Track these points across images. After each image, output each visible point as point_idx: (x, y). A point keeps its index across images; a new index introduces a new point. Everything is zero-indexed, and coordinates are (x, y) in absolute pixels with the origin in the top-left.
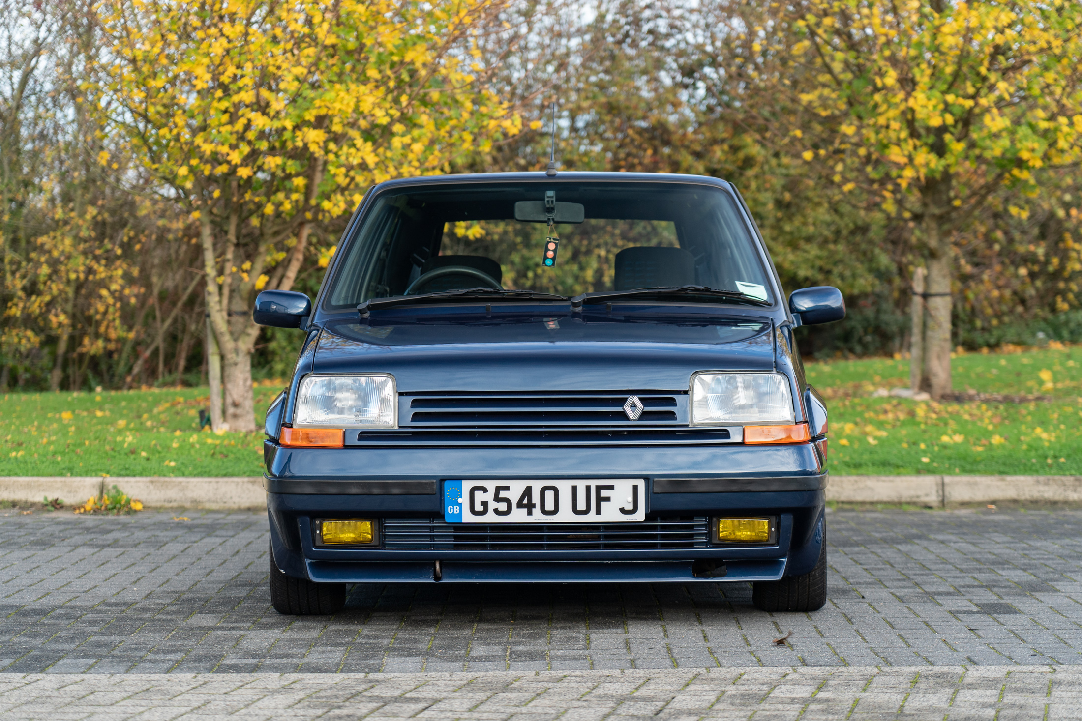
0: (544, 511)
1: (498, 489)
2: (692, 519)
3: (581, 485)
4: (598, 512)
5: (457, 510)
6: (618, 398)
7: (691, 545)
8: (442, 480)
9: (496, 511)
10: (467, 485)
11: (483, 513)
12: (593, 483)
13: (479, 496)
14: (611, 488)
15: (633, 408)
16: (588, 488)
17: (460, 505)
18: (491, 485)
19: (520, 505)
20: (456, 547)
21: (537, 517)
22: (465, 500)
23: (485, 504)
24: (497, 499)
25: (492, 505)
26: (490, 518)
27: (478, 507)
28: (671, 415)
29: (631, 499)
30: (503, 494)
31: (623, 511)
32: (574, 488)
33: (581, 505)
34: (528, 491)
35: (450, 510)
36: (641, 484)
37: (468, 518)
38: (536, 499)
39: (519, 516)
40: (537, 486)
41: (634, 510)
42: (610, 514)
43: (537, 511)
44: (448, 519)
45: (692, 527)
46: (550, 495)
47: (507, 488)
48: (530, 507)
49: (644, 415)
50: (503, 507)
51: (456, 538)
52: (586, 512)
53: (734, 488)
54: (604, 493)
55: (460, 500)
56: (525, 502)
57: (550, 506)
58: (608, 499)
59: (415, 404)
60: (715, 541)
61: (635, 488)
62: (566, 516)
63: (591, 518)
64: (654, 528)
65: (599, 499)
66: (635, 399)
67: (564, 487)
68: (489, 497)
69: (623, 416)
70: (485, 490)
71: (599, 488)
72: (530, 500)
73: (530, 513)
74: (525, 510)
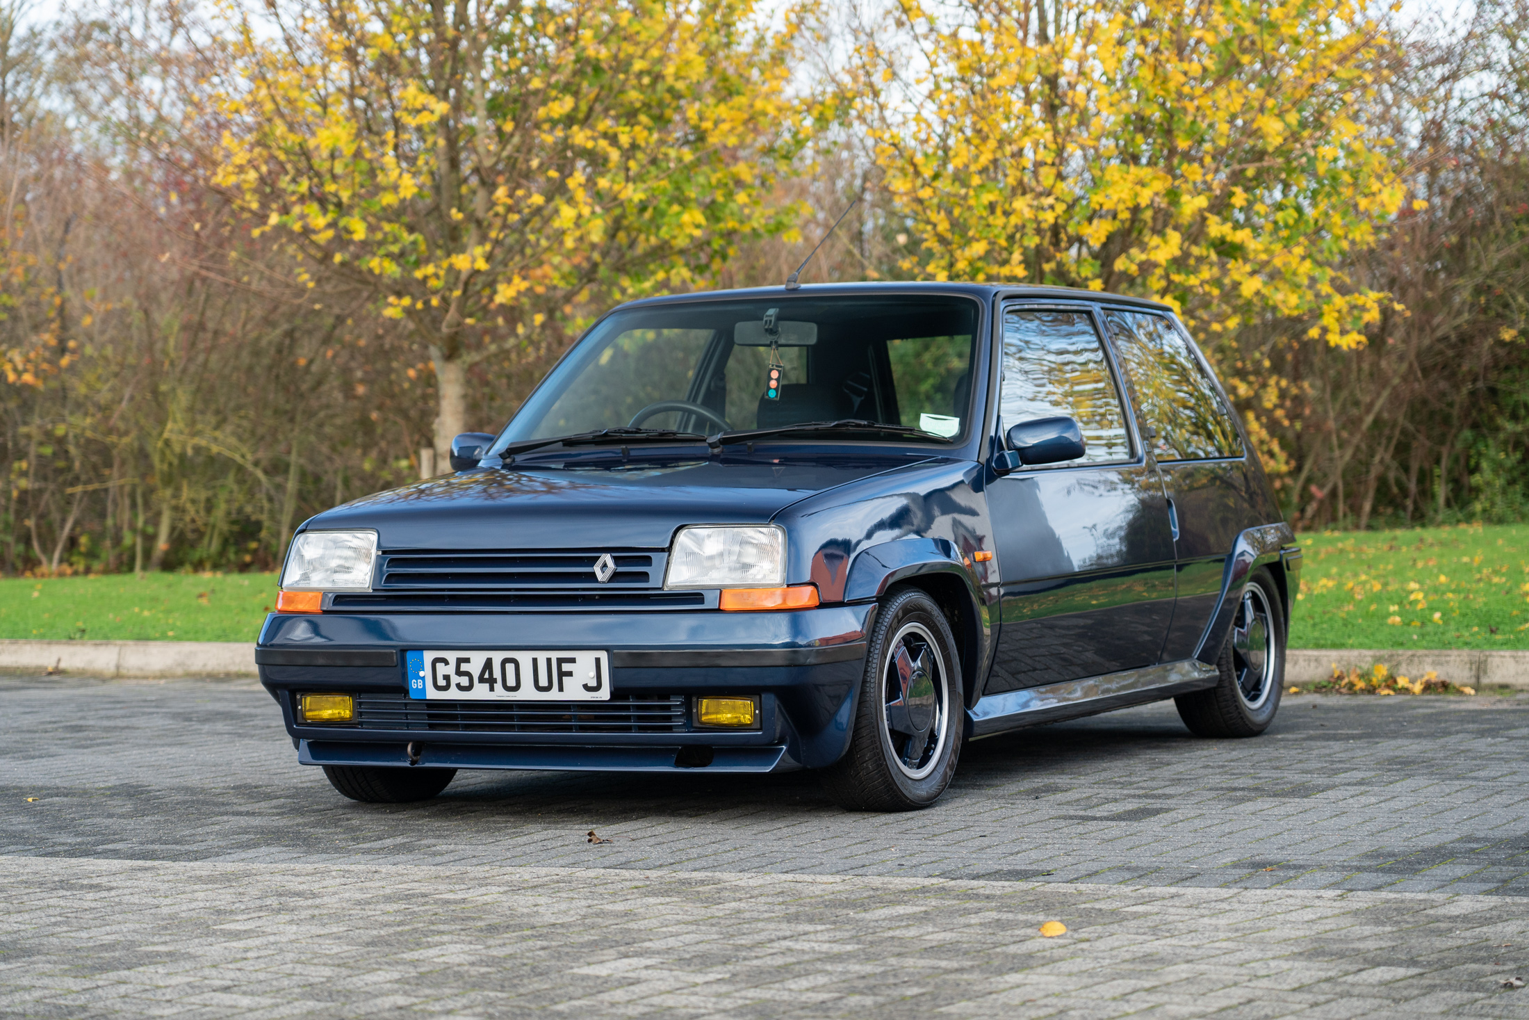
0: (506, 687)
1: (460, 661)
2: (667, 698)
3: (542, 656)
4: (561, 689)
5: (420, 682)
6: (589, 556)
7: (669, 729)
8: (403, 651)
9: (458, 686)
10: (429, 656)
11: (446, 688)
12: (554, 655)
13: (441, 669)
14: (573, 660)
15: (604, 568)
16: (549, 660)
17: (423, 679)
18: (452, 656)
19: (482, 680)
20: (432, 727)
21: (500, 694)
22: (427, 673)
23: (447, 678)
24: (459, 673)
25: (455, 679)
26: (453, 694)
27: (441, 682)
28: (644, 576)
29: (593, 673)
30: (464, 667)
31: (586, 687)
32: (535, 661)
33: (543, 682)
34: (488, 664)
35: (415, 684)
36: (603, 656)
37: (432, 694)
38: (497, 673)
39: (481, 693)
40: (497, 657)
41: (598, 688)
42: (573, 691)
43: (498, 686)
44: (412, 696)
45: (668, 708)
46: (510, 668)
47: (467, 660)
48: (491, 682)
49: (615, 576)
50: (464, 681)
51: (431, 716)
52: (548, 688)
53: (702, 662)
54: (566, 667)
55: (422, 674)
56: (487, 676)
57: (511, 682)
58: (570, 674)
59: (392, 563)
60: (696, 724)
61: (598, 661)
62: (528, 693)
63: (554, 695)
64: (627, 708)
65: (562, 674)
66: (607, 558)
67: (525, 658)
68: (450, 670)
69: (592, 578)
70: (446, 662)
71: (560, 661)
72: (491, 673)
73: (492, 689)
74: (487, 686)
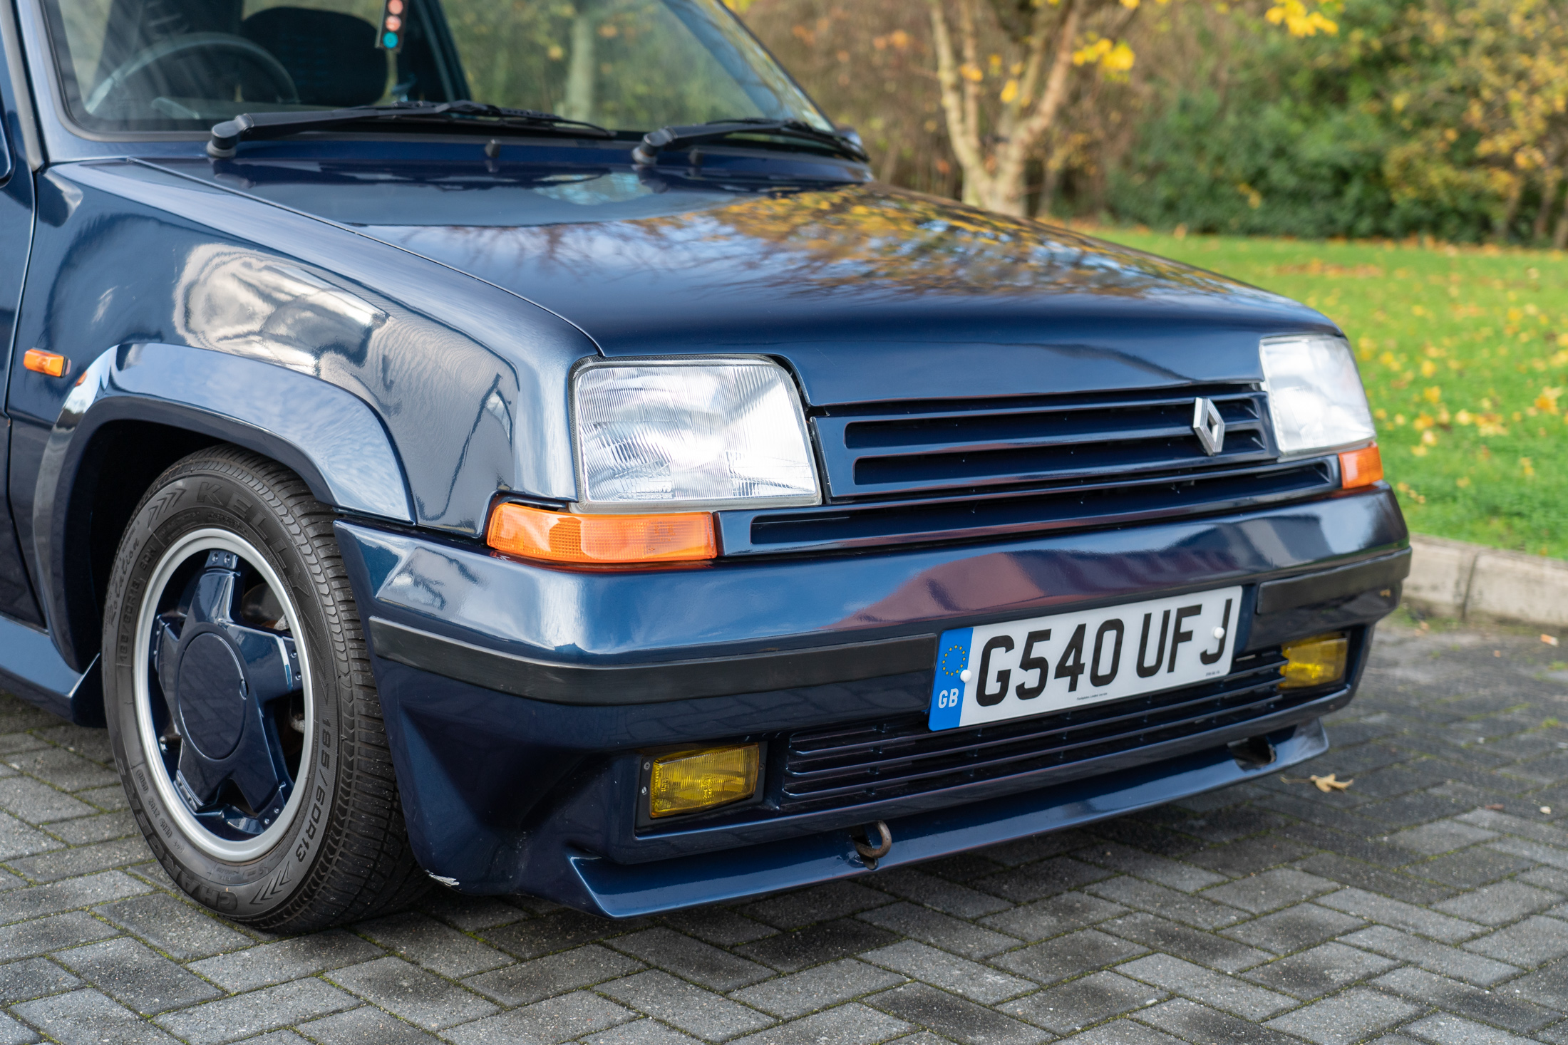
0: (1097, 680)
1: (1032, 639)
3: (1158, 611)
4: (1172, 666)
5: (954, 696)
6: (1182, 403)
8: (943, 630)
9: (1024, 693)
10: (978, 638)
11: (996, 699)
12: (1174, 605)
13: (1000, 660)
14: (1196, 610)
15: (1211, 427)
16: (1167, 615)
17: (961, 685)
18: (1019, 631)
19: (1060, 671)
21: (1087, 694)
22: (969, 675)
23: (1004, 676)
24: (1027, 664)
25: (1016, 677)
26: (1012, 708)
27: (992, 687)
28: (1256, 438)
29: (1218, 630)
30: (1039, 650)
31: (1205, 657)
32: (1148, 620)
33: (1151, 656)
34: (1078, 637)
35: (944, 699)
36: (1238, 596)
37: (973, 714)
38: (1087, 653)
39: (1057, 697)
40: (1094, 623)
41: (1220, 653)
42: (1187, 667)
43: (1084, 679)
44: (929, 724)
46: (1109, 641)
47: (1046, 635)
48: (1076, 672)
49: (1230, 440)
50: (1031, 678)
52: (1156, 668)
54: (1187, 624)
55: (963, 675)
56: (1070, 662)
57: (1106, 664)
58: (1188, 636)
59: (855, 435)
61: (1228, 606)
62: (1127, 685)
63: (1162, 681)
65: (1177, 639)
66: (1208, 403)
67: (1133, 619)
68: (1014, 659)
70: (1007, 643)
71: (1180, 615)
72: (1078, 654)
73: (1073, 687)
74: (1067, 680)
